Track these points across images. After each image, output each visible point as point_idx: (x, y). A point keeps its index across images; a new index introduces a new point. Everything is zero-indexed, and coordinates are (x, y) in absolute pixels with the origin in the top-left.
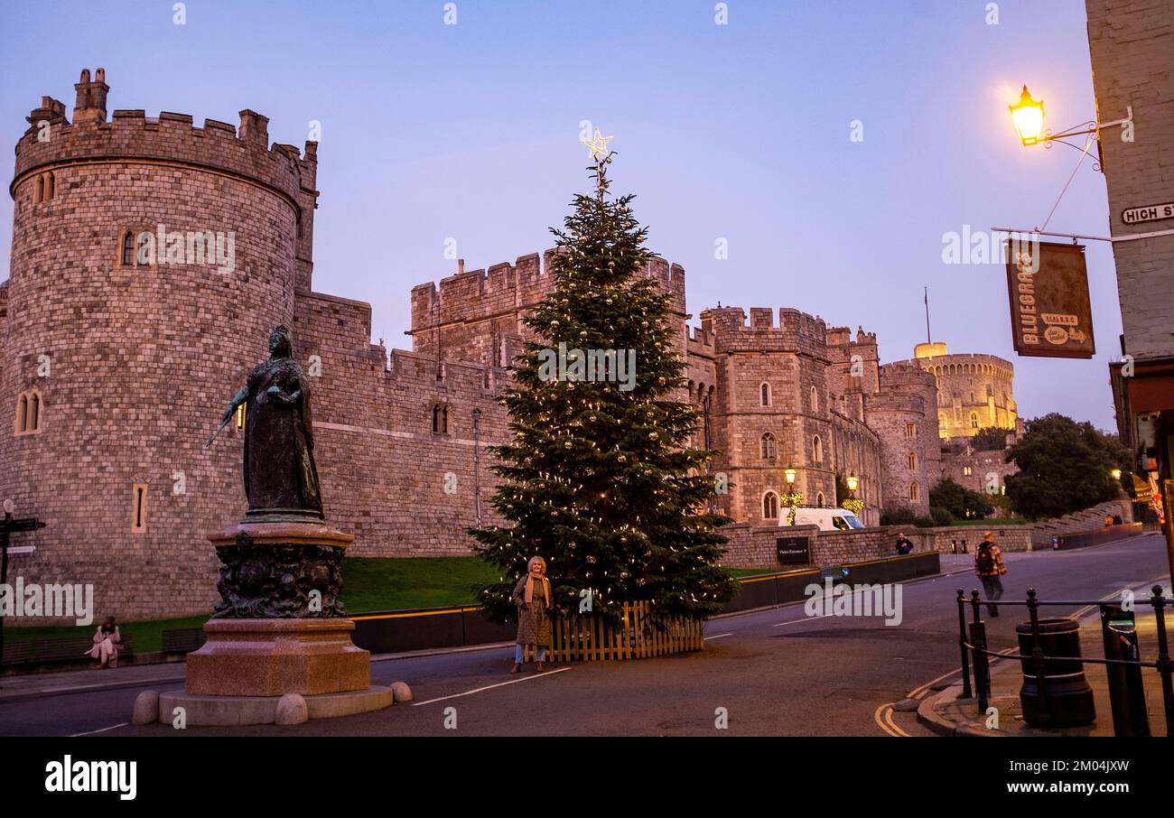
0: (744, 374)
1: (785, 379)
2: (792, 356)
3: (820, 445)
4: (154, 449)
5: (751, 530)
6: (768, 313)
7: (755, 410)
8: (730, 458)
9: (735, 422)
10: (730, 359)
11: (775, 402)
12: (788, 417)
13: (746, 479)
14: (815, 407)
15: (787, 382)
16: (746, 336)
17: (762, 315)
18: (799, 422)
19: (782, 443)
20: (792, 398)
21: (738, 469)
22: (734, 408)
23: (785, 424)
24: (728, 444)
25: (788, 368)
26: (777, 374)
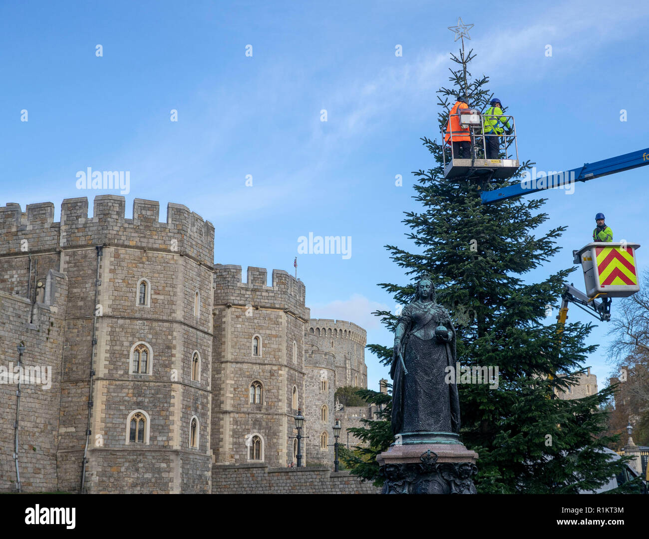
0: (239, 326)
1: (274, 333)
2: (281, 313)
3: (297, 393)
5: (267, 470)
6: (263, 273)
7: (246, 359)
8: (222, 402)
9: (230, 368)
10: (229, 311)
11: (265, 353)
12: (275, 368)
13: (236, 422)
14: (295, 361)
15: (276, 336)
16: (243, 292)
17: (257, 274)
18: (284, 372)
19: (269, 391)
20: (279, 350)
21: (229, 413)
22: (229, 357)
23: (272, 373)
24: (221, 389)
25: (278, 323)
26: (268, 328)
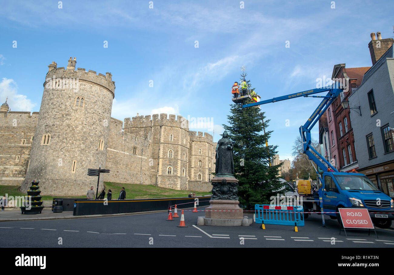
0: (196, 146)
1: (204, 148)
2: (207, 143)
3: (210, 164)
4: (79, 152)
5: (201, 182)
6: (202, 133)
7: (198, 155)
8: (192, 165)
9: (193, 157)
10: (193, 142)
11: (202, 153)
12: (205, 157)
13: (195, 170)
14: (210, 155)
15: (205, 149)
16: (197, 138)
17: (200, 133)
18: (207, 158)
19: (203, 163)
20: (206, 153)
21: (193, 168)
22: (193, 154)
23: (204, 158)
24: (191, 162)
25: (206, 146)
26: (203, 147)
